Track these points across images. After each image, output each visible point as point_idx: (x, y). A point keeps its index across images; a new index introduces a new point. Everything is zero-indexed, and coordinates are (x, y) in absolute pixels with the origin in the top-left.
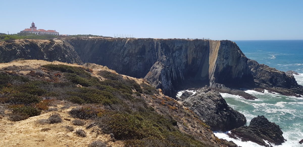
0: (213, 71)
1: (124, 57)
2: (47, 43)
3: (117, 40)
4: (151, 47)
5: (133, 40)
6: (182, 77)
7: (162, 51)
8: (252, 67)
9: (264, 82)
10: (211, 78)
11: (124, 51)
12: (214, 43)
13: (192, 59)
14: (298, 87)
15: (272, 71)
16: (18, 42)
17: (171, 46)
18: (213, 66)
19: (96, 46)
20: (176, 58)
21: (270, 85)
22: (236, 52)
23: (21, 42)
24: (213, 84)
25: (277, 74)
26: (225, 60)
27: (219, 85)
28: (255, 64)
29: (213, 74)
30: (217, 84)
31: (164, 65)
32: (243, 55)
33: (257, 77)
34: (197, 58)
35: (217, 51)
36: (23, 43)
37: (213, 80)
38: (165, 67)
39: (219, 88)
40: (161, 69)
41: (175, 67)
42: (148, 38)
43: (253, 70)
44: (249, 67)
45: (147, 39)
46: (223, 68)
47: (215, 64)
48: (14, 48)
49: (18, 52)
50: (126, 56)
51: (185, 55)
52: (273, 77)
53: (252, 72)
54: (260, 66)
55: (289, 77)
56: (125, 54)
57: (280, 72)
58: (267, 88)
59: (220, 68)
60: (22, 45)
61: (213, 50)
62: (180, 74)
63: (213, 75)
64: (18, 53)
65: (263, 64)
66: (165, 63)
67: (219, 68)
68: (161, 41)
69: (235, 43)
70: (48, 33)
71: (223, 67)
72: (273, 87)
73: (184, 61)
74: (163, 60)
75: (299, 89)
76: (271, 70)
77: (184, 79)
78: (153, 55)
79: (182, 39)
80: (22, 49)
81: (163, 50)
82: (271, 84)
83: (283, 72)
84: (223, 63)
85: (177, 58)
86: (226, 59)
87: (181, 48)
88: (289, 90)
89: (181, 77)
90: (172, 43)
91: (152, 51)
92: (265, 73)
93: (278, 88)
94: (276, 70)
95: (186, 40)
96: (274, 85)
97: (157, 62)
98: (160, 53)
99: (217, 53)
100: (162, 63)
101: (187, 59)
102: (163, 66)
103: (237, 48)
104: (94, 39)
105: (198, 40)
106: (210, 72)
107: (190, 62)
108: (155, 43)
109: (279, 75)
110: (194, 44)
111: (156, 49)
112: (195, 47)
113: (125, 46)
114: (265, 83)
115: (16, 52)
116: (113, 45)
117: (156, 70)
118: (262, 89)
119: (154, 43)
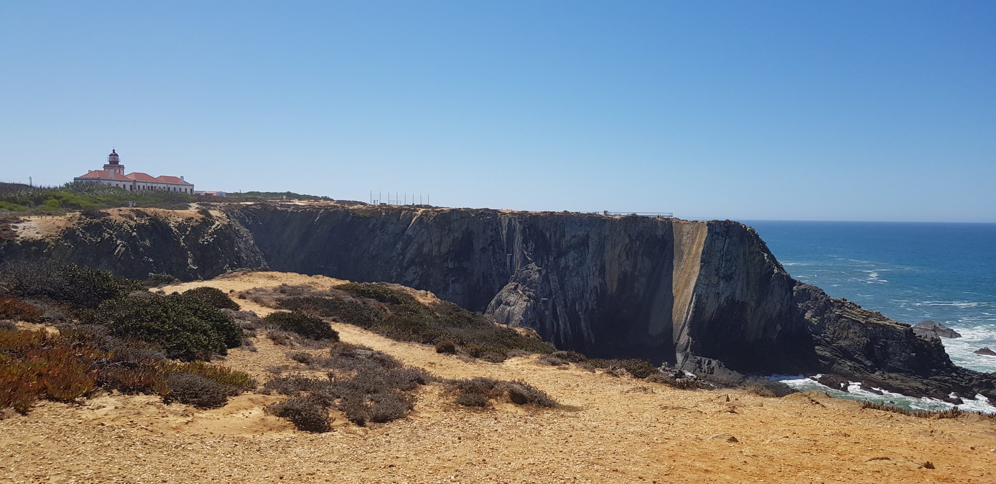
0: (687, 318)
1: (405, 265)
2: (194, 220)
3: (384, 214)
4: (492, 237)
5: (436, 213)
6: (589, 334)
7: (527, 250)
8: (809, 308)
9: (846, 354)
10: (678, 339)
11: (407, 247)
12: (686, 228)
13: (619, 278)
14: (954, 374)
15: (872, 320)
16: (119, 217)
17: (553, 233)
18: (686, 300)
19: (318, 231)
20: (567, 274)
21: (865, 365)
22: (757, 258)
23: (126, 217)
24: (687, 358)
25: (888, 331)
26: (722, 283)
27: (707, 361)
28: (817, 299)
29: (686, 327)
30: (699, 358)
31: (534, 295)
32: (780, 267)
33: (826, 341)
34: (636, 274)
35: (697, 253)
36: (132, 219)
37: (687, 347)
38: (536, 299)
39: (705, 372)
40: (524, 306)
41: (565, 300)
42: (481, 210)
43: (812, 316)
44: (800, 305)
45: (477, 210)
46: (717, 309)
47: (691, 296)
48: (108, 234)
49: (119, 248)
50: (412, 262)
51: (596, 265)
52: (874, 340)
53: (808, 322)
54: (832, 305)
55: (926, 339)
56: (408, 256)
57: (897, 323)
58: (857, 375)
59: (707, 308)
60: (131, 226)
61: (686, 252)
62: (583, 324)
63: (686, 330)
64: (120, 250)
65: (844, 299)
66: (536, 288)
67: (704, 309)
68: (523, 217)
69: (753, 231)
70: (159, 185)
71: (717, 306)
72: (876, 371)
73: (594, 282)
74: (529, 278)
75: (956, 380)
76: (868, 316)
77: (593, 341)
78: (496, 261)
79: (589, 214)
80: (129, 238)
81: (528, 247)
82: (869, 363)
83: (904, 325)
84: (718, 293)
85: (571, 271)
86: (726, 281)
87: (584, 243)
88: (925, 381)
89: (586, 335)
90: (556, 224)
91: (494, 247)
92: (849, 328)
93: (890, 374)
94: (884, 319)
95: (601, 217)
96: (878, 365)
97: (511, 285)
98: (518, 257)
99: (699, 261)
100: (527, 288)
101: (604, 278)
102: (529, 296)
103: (760, 247)
104: (311, 210)
105: (638, 217)
106: (675, 318)
107: (613, 287)
108: (505, 223)
109: (893, 332)
110: (625, 231)
111: (508, 243)
112: (627, 241)
113: (409, 232)
114: (851, 359)
115: (113, 247)
116: (370, 227)
117: (508, 308)
118: (840, 379)
119: (499, 224)
